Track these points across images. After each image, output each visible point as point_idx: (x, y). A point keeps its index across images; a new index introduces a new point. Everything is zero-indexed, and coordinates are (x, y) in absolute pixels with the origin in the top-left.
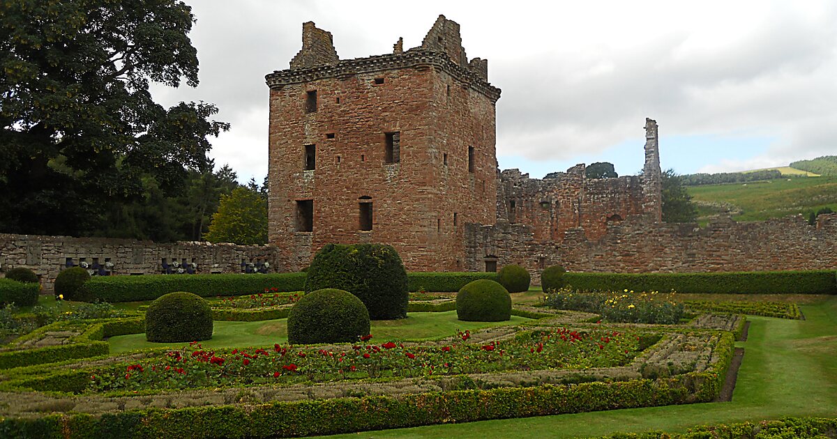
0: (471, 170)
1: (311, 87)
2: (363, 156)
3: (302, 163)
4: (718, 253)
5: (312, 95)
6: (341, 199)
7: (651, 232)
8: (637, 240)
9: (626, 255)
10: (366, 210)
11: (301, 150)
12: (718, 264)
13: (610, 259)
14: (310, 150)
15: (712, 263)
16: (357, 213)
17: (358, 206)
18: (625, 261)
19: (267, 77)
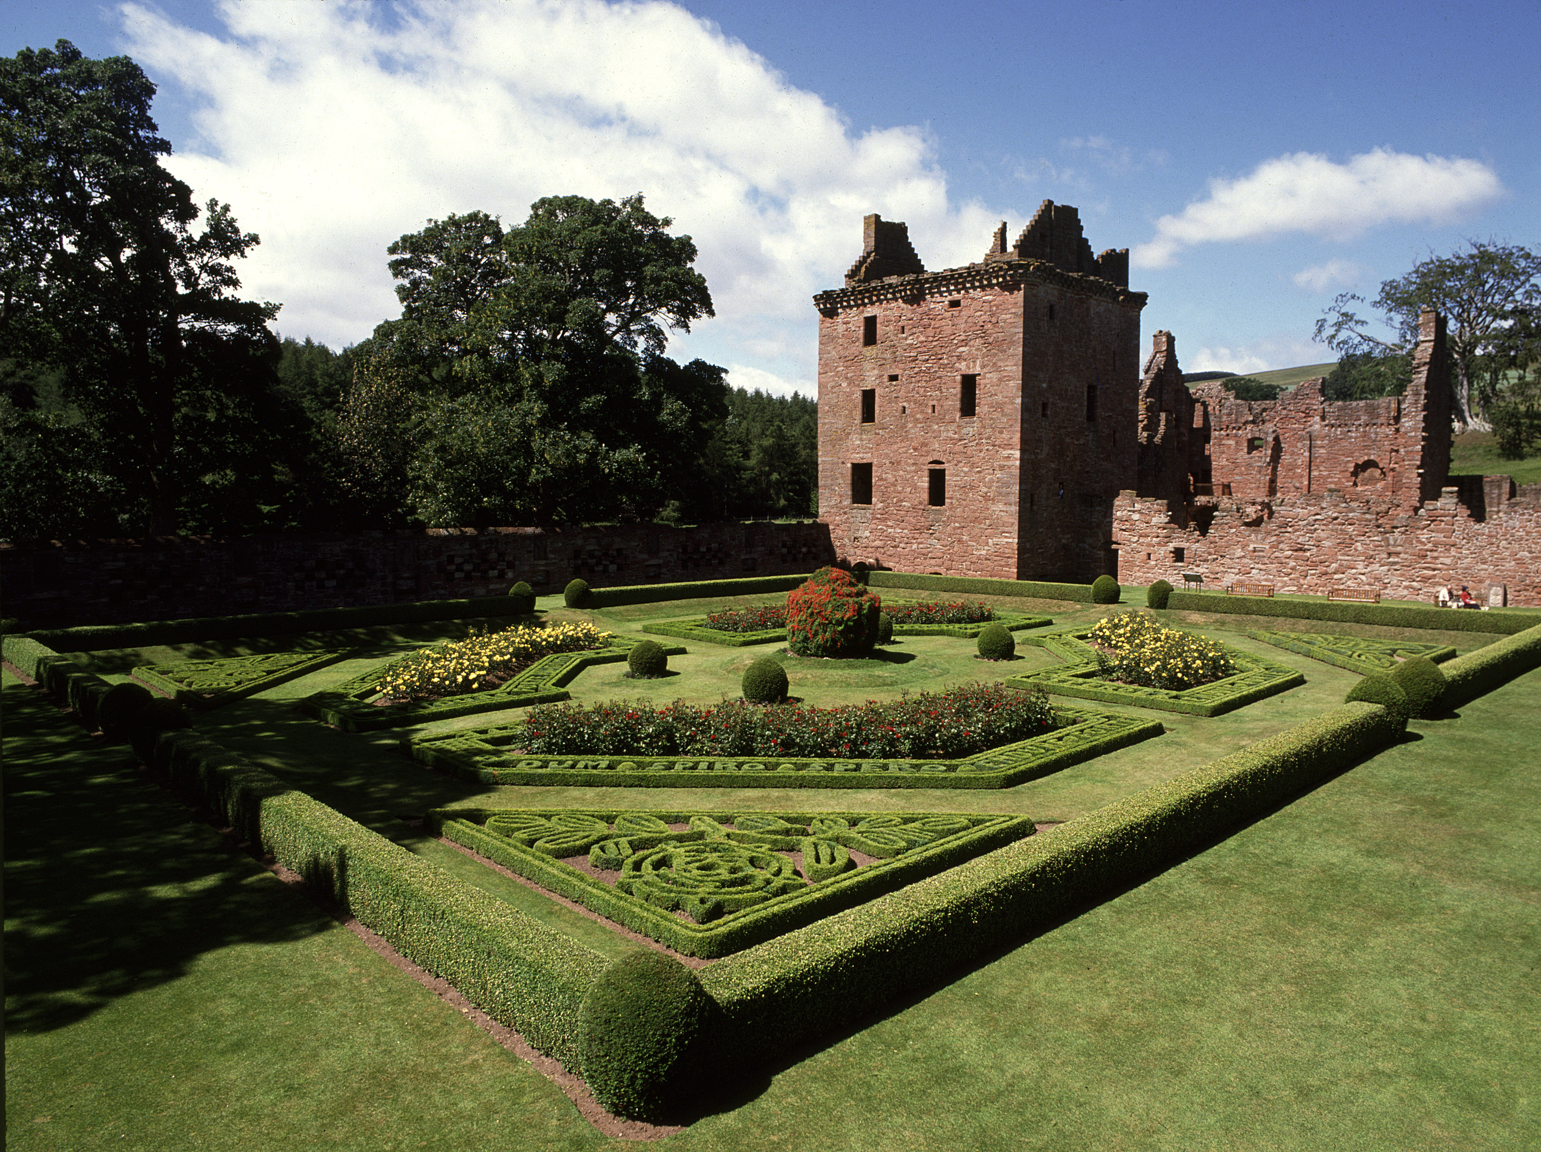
0: (1091, 417)
1: (870, 311)
2: (934, 406)
3: (858, 414)
4: (1435, 554)
5: (871, 323)
6: (908, 464)
7: (1336, 518)
8: (1316, 530)
9: (1300, 549)
10: (937, 480)
11: (858, 397)
12: (1434, 570)
13: (1276, 554)
14: (869, 397)
15: (1425, 568)
16: (925, 483)
17: (926, 473)
18: (1296, 559)
19: (815, 297)
